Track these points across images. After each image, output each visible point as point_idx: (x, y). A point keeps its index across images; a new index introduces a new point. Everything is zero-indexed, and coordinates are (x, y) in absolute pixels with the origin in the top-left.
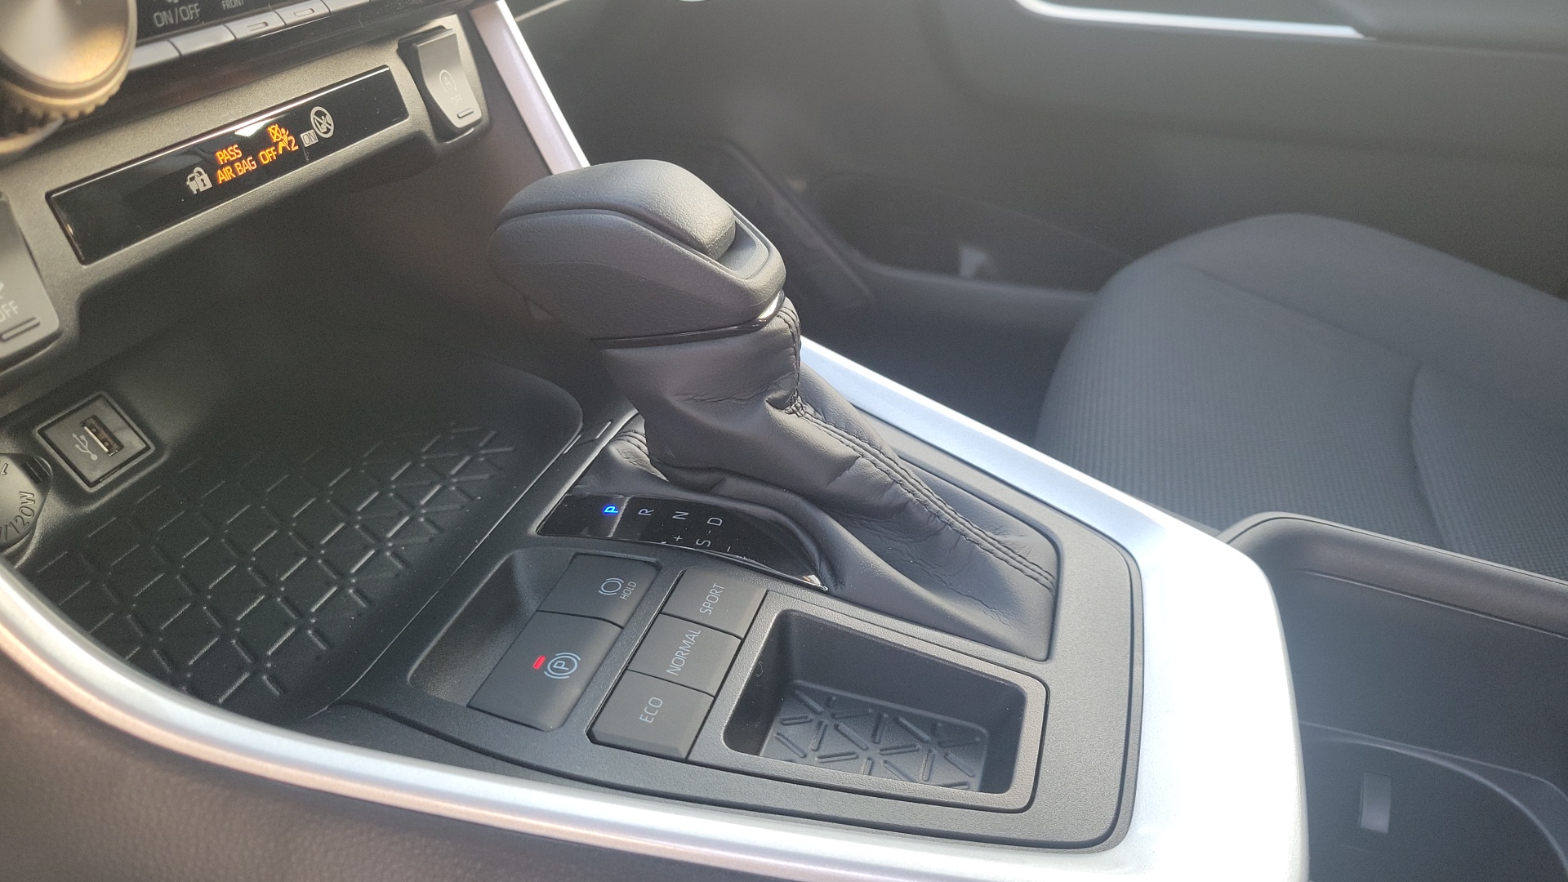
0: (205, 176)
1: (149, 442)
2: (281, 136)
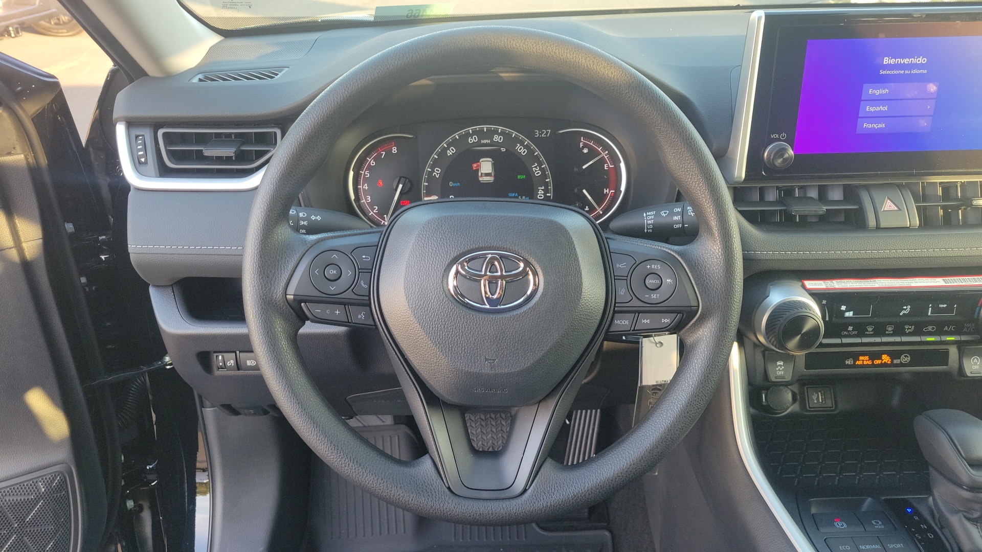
0: (852, 362)
1: (834, 406)
2: (886, 359)
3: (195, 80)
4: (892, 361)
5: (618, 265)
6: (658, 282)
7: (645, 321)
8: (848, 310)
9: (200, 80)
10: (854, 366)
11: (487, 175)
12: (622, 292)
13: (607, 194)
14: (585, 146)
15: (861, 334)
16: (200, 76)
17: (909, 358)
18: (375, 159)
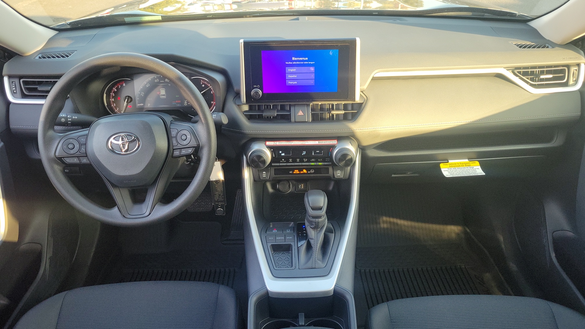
0: (292, 172)
2: (305, 171)
3: (37, 58)
4: (307, 172)
7: (184, 151)
8: (282, 153)
9: (40, 58)
10: (293, 174)
11: (163, 95)
13: (213, 104)
14: (203, 84)
15: (288, 162)
16: (40, 55)
17: (314, 171)
18: (116, 88)
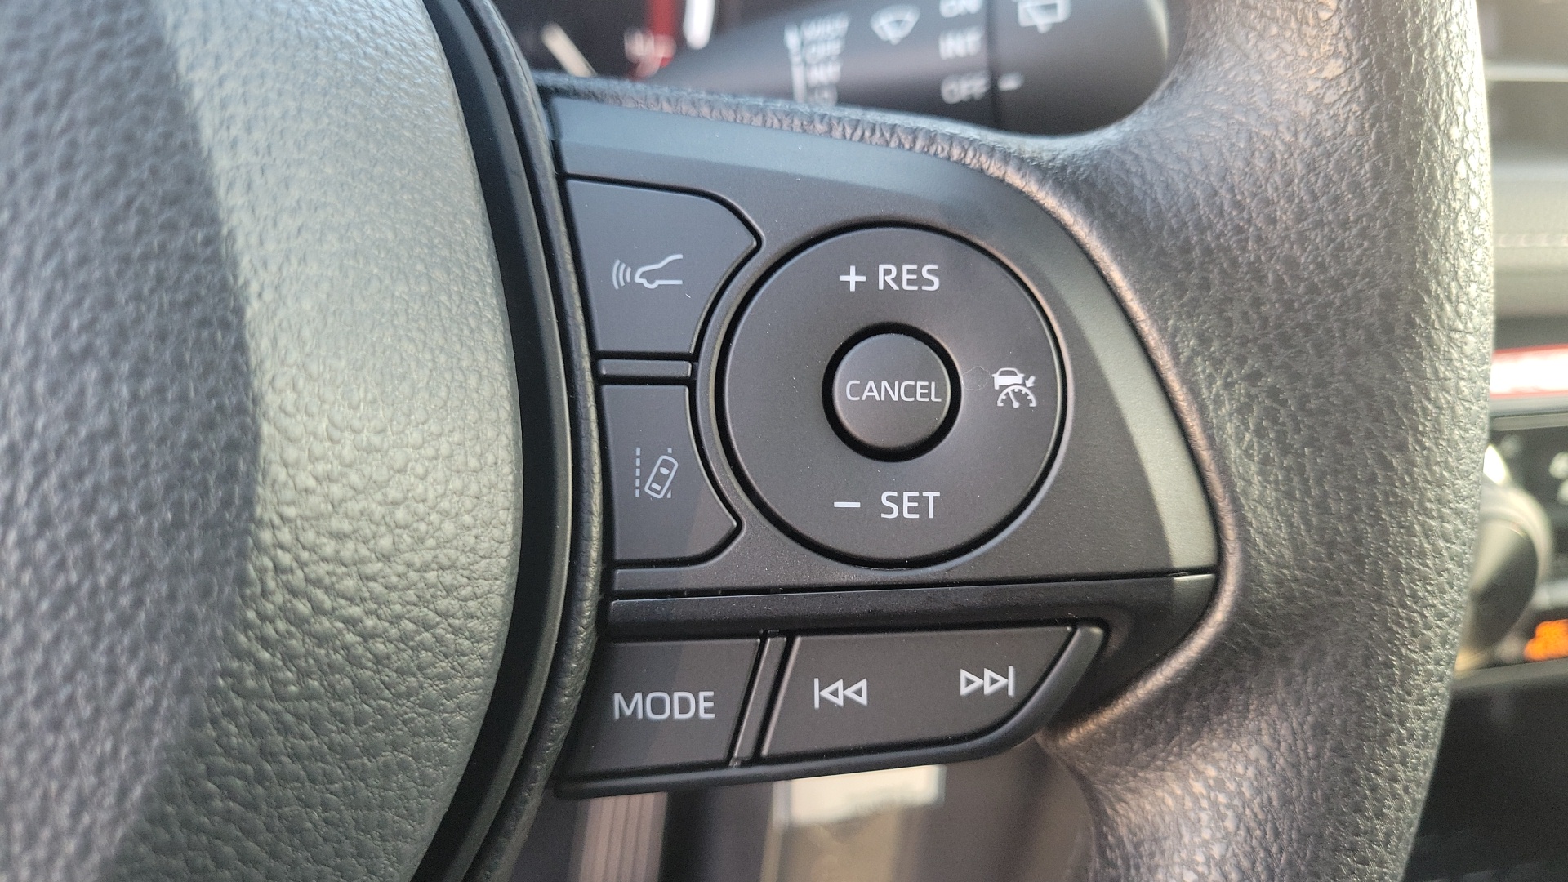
5: (620, 274)
6: (931, 393)
7: (837, 693)
12: (660, 479)
